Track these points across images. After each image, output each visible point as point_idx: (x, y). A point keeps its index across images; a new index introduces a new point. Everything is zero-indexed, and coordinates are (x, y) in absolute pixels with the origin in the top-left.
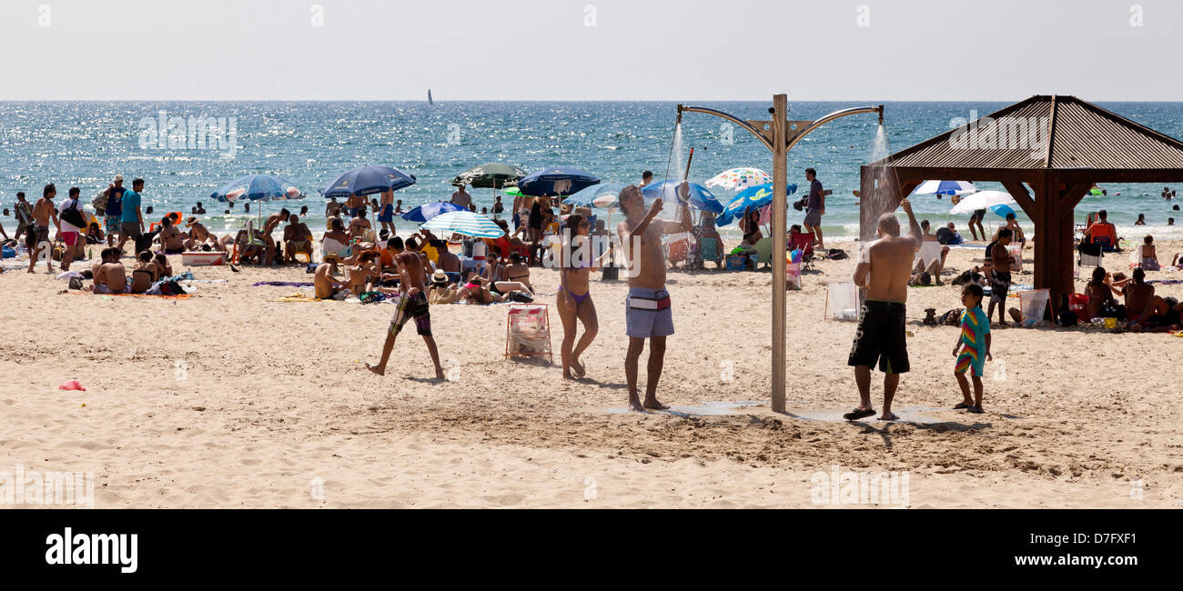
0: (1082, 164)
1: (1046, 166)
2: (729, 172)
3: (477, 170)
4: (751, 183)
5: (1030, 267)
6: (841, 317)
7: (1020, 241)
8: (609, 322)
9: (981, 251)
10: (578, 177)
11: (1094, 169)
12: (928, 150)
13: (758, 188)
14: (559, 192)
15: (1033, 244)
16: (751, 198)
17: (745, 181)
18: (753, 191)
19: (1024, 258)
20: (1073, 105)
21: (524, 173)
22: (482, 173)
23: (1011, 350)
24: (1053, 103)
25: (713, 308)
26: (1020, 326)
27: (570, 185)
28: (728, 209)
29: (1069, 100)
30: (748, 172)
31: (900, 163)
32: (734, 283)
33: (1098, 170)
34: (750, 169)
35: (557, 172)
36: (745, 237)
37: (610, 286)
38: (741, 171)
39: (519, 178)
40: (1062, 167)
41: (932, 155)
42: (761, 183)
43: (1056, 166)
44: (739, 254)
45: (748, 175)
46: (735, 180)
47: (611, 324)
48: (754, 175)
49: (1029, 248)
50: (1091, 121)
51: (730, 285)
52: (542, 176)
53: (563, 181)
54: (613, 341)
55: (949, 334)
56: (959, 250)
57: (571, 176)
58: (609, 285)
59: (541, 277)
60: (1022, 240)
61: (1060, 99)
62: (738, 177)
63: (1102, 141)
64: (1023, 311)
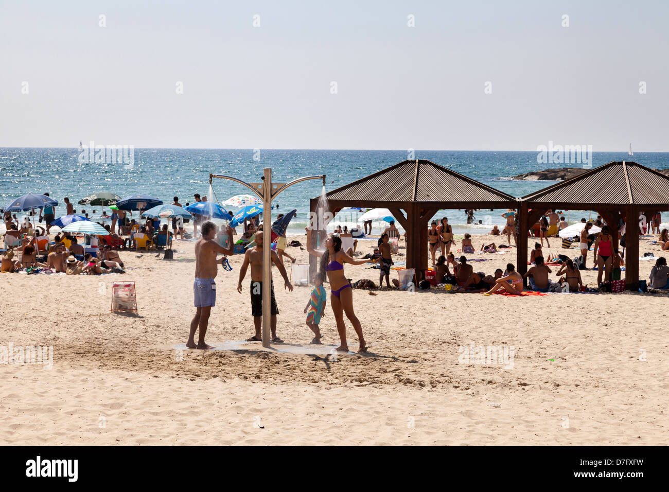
0: (433, 199)
1: (413, 200)
2: (235, 198)
3: (94, 196)
4: (247, 204)
5: (404, 251)
6: (299, 284)
7: (397, 237)
8: (169, 286)
9: (375, 241)
10: (150, 200)
11: (440, 202)
12: (347, 190)
13: (251, 207)
14: (140, 209)
15: (404, 238)
16: (247, 212)
17: (244, 203)
18: (249, 208)
19: (399, 246)
20: (428, 165)
21: (120, 198)
22: (96, 198)
23: (394, 305)
24: (417, 164)
25: (227, 277)
26: (398, 289)
27: (146, 205)
28: (234, 218)
29: (425, 162)
30: (246, 197)
31: (332, 197)
32: (238, 261)
33: (442, 202)
34: (247, 196)
35: (139, 197)
36: (244, 234)
37: (169, 263)
38: (242, 197)
39: (117, 201)
40: (422, 201)
41: (350, 193)
42: (253, 204)
43: (419, 200)
44: (241, 244)
45: (246, 199)
46: (239, 202)
47: (170, 288)
48: (249, 199)
49: (402, 240)
50: (438, 174)
51: (236, 262)
52: (130, 200)
53: (142, 203)
54: (171, 299)
55: (359, 294)
56: (363, 241)
57: (147, 200)
58: (168, 261)
59: (130, 257)
60: (398, 236)
61: (421, 162)
62: (240, 201)
63: (444, 185)
64: (401, 281)
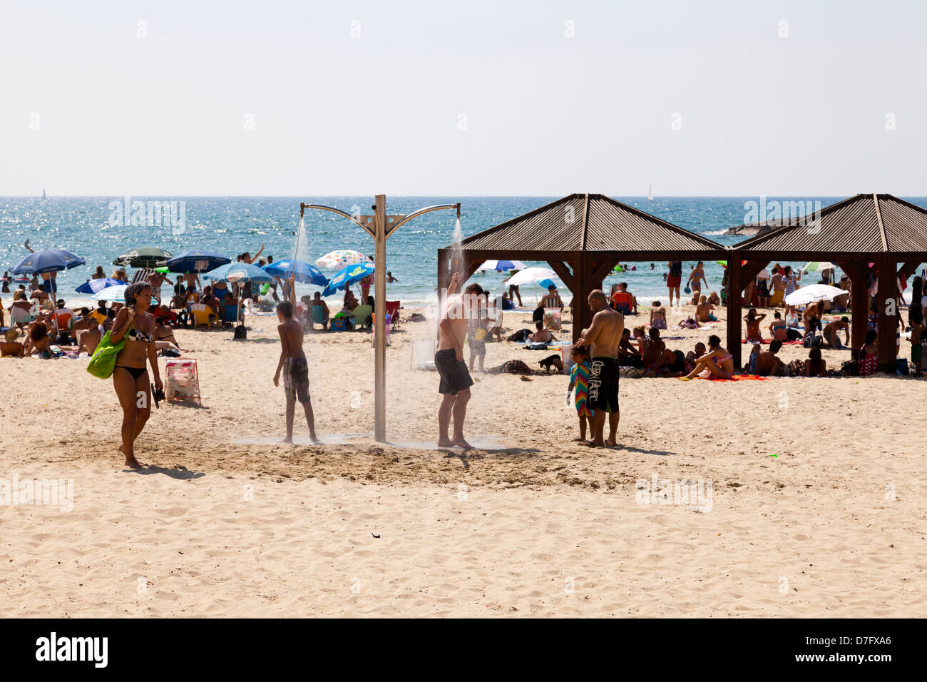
0: (609, 247)
1: (581, 249)
2: (333, 254)
3: (134, 252)
4: (350, 262)
5: (570, 327)
6: (423, 367)
7: (559, 307)
8: (242, 372)
9: (529, 314)
10: (214, 258)
11: (619, 251)
12: (490, 237)
13: (356, 266)
14: (199, 270)
16: (350, 274)
17: (345, 261)
18: (352, 268)
19: (562, 320)
20: (602, 201)
21: (171, 255)
22: (137, 255)
24: (587, 200)
25: (322, 361)
26: (562, 373)
27: (207, 264)
28: (332, 283)
29: (598, 197)
30: (347, 253)
31: (470, 247)
32: (337, 341)
33: (621, 252)
34: (349, 251)
35: (198, 254)
36: (345, 305)
37: (240, 344)
38: (342, 253)
39: (168, 259)
40: (594, 250)
41: (493, 241)
42: (358, 262)
43: (590, 248)
44: (341, 318)
45: (347, 256)
46: (337, 260)
47: (244, 374)
48: (352, 256)
49: (566, 312)
50: (615, 213)
51: (335, 342)
52: (185, 258)
53: (202, 261)
54: (246, 387)
55: (507, 380)
57: (209, 257)
58: (239, 342)
59: (186, 337)
60: (561, 305)
61: (591, 197)
62: (340, 258)
63: (625, 229)
64: (565, 362)
